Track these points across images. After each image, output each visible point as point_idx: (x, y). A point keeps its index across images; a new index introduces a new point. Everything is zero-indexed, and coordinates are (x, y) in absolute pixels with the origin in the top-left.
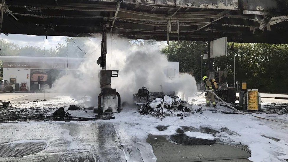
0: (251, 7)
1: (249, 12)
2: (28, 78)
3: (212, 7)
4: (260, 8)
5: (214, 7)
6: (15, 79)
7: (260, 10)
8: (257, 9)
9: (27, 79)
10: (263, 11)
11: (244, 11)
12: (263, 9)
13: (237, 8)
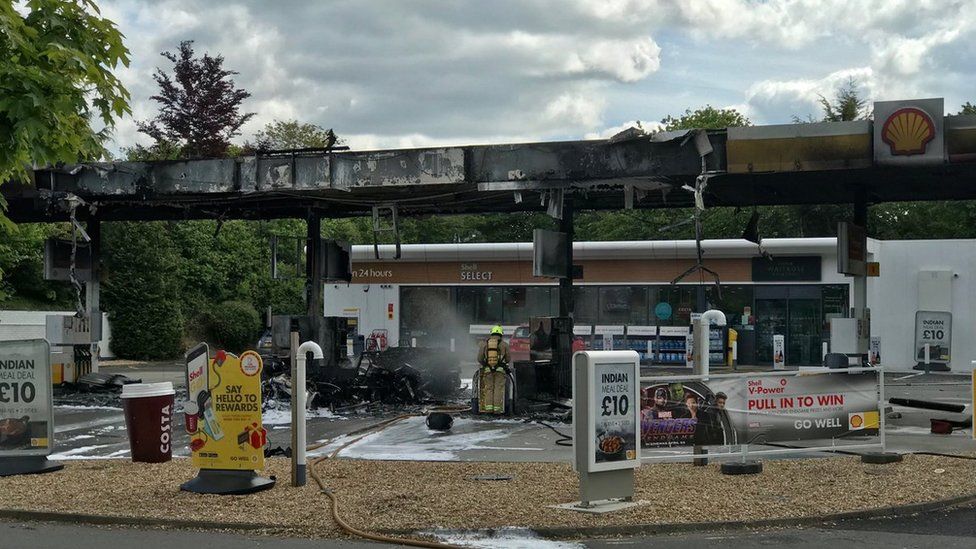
0: (496, 174)
1: (490, 187)
2: (391, 316)
3: (408, 184)
4: (517, 173)
5: (413, 182)
6: (356, 319)
7: (516, 180)
8: (511, 177)
9: (391, 321)
10: (524, 180)
11: (479, 185)
12: (524, 175)
13: (463, 178)
